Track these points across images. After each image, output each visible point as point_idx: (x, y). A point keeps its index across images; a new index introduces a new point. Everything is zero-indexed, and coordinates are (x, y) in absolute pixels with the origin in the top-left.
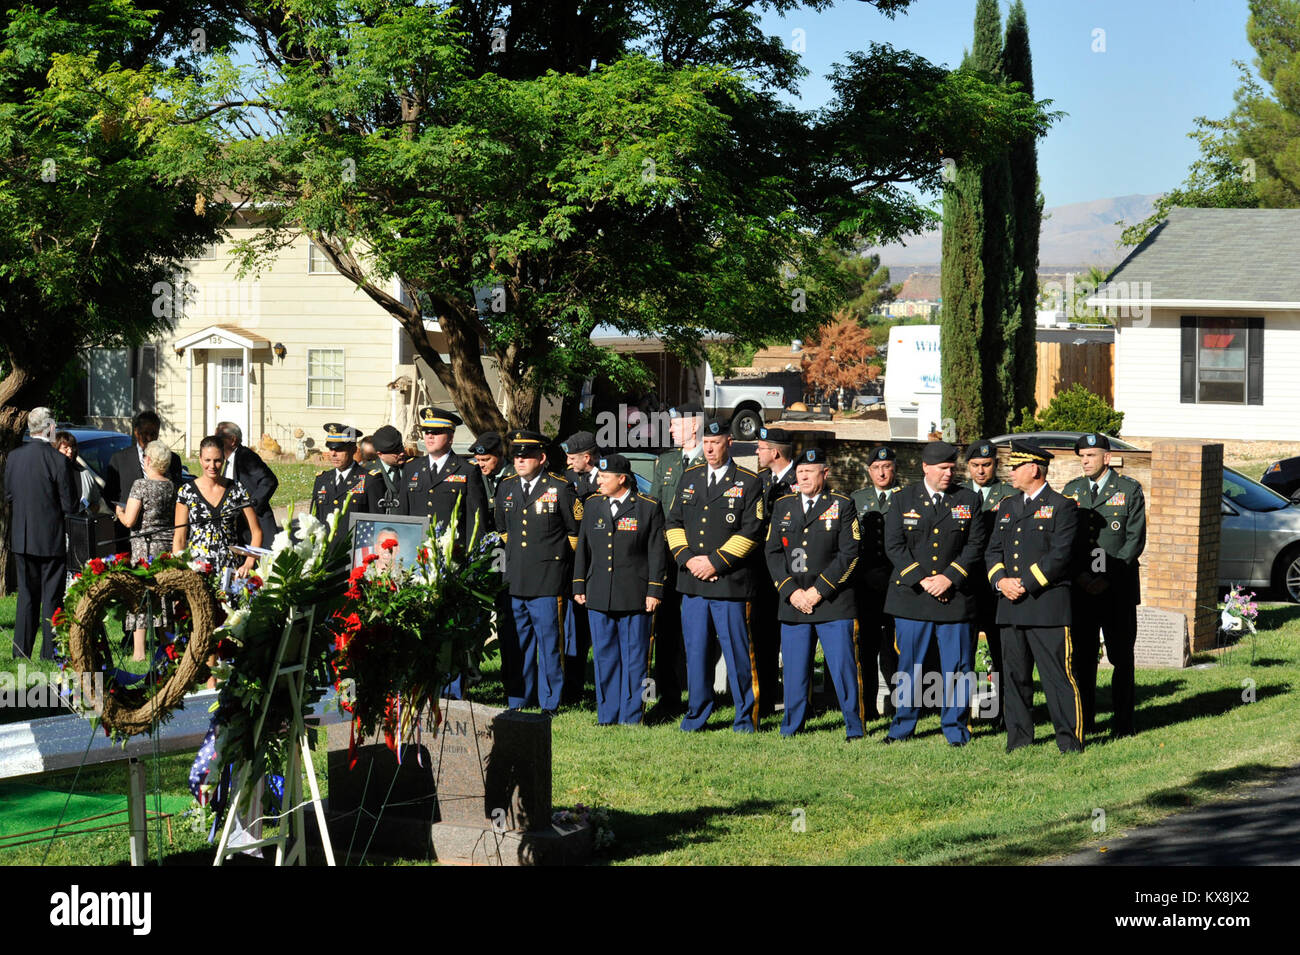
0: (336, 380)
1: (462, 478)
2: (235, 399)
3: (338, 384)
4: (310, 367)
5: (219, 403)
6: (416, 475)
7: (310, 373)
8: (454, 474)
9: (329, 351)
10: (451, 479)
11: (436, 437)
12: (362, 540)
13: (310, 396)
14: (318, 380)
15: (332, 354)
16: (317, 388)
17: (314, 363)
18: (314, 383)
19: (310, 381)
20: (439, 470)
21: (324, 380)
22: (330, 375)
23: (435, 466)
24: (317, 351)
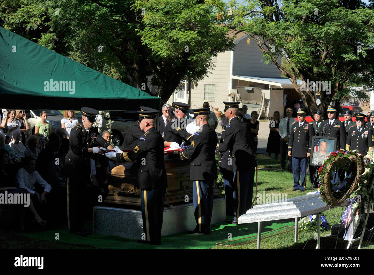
0: (212, 93)
1: (339, 126)
2: (182, 97)
3: (213, 94)
4: (205, 89)
5: (177, 98)
6: (325, 125)
7: (205, 90)
8: (336, 125)
9: (210, 85)
10: (335, 126)
11: (332, 114)
12: (316, 144)
13: (204, 97)
14: (207, 93)
15: (211, 86)
16: (207, 95)
17: (206, 88)
18: (206, 94)
19: (205, 93)
20: (332, 124)
21: (209, 93)
22: (210, 91)
23: (331, 122)
24: (207, 84)
